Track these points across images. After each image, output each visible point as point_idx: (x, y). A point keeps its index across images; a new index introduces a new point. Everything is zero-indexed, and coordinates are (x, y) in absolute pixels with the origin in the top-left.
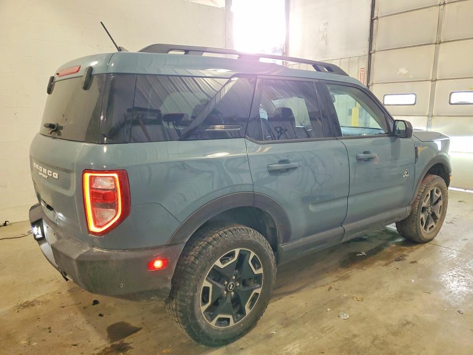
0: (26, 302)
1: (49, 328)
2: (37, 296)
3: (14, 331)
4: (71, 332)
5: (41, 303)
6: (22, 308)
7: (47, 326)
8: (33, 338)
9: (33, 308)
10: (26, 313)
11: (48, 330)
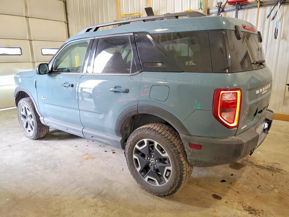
0: (251, 213)
1: (258, 187)
2: (239, 212)
3: (275, 200)
4: (252, 179)
5: (244, 205)
6: (257, 212)
7: (258, 189)
8: (270, 189)
9: (252, 206)
10: (258, 206)
11: (260, 187)
